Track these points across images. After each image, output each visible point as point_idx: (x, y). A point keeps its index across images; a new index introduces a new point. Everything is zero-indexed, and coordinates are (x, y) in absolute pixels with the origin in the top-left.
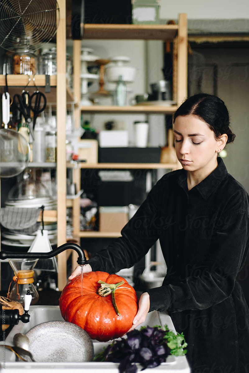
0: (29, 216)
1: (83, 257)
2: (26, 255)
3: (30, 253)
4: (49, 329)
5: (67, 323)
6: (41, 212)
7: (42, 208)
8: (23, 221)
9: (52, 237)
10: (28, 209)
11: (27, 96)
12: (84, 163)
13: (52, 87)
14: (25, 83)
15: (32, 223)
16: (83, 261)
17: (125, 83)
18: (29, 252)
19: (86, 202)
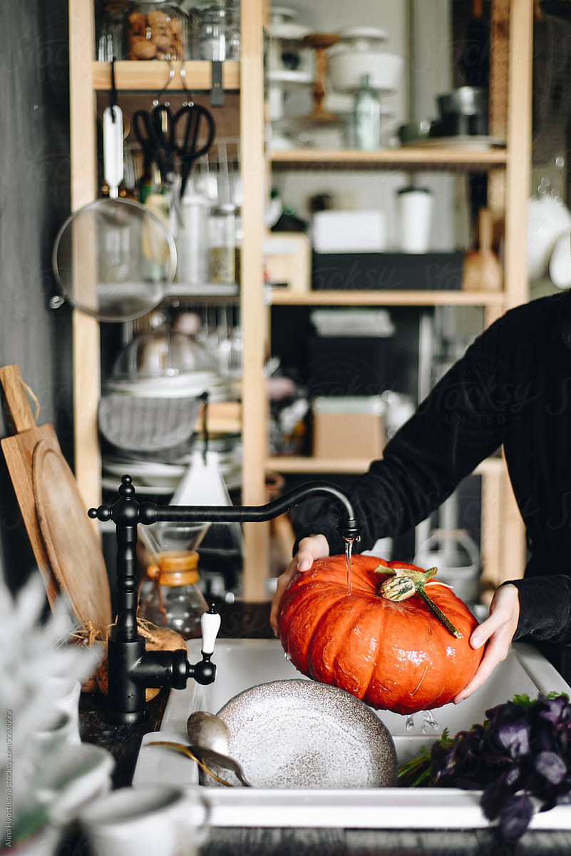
0: (172, 416)
1: (352, 519)
2: (164, 513)
3: (175, 508)
4: (273, 702)
5: (319, 685)
6: (200, 405)
7: (204, 396)
8: (160, 428)
9: (226, 469)
10: (169, 400)
11: (164, 115)
12: (283, 288)
13: (228, 92)
14: (160, 84)
15: (182, 435)
16: (353, 528)
17: (375, 93)
18: (172, 504)
19: (283, 386)
